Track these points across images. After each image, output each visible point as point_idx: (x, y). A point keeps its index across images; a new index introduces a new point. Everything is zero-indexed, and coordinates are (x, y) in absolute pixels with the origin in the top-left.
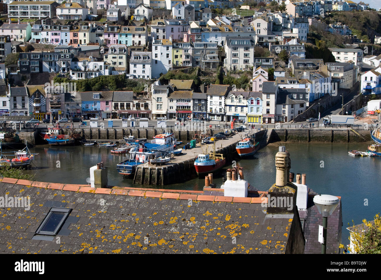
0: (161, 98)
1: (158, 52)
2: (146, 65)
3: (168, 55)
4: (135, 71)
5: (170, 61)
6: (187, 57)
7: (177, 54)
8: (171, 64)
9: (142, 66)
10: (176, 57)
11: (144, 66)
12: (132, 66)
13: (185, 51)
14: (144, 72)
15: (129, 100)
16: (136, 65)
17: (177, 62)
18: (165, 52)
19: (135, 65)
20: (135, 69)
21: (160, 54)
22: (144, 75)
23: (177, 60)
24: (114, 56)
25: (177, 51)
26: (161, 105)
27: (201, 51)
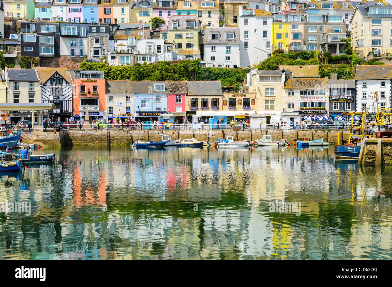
0: (272, 89)
1: (250, 28)
2: (231, 48)
3: (265, 33)
4: (213, 58)
5: (268, 43)
6: (296, 36)
7: (279, 32)
8: (270, 48)
9: (224, 49)
10: (279, 36)
11: (228, 48)
12: (207, 50)
13: (293, 27)
14: (228, 58)
15: (215, 93)
16: (215, 47)
17: (280, 44)
18: (261, 28)
19: (213, 48)
20: (213, 54)
21: (253, 31)
22: (228, 63)
23: (280, 41)
24: (179, 33)
25: (280, 27)
26: (273, 101)
27: (319, 26)
